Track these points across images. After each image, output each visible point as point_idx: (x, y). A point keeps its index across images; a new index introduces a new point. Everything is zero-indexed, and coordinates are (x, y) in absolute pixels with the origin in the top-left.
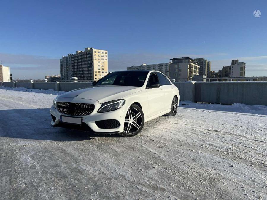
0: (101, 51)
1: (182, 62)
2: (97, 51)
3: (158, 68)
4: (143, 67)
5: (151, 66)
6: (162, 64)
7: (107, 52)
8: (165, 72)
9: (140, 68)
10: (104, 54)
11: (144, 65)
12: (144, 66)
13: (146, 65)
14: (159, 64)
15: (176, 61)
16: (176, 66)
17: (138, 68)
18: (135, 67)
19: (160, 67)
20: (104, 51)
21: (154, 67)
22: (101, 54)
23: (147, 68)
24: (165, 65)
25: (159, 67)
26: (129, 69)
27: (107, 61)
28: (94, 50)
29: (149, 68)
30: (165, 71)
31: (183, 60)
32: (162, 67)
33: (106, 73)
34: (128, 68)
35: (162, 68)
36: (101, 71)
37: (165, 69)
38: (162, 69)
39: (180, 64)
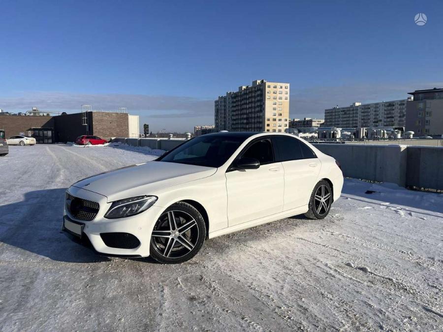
0: (279, 85)
1: (433, 98)
2: (272, 84)
3: (385, 110)
4: (355, 108)
5: (370, 106)
6: (394, 102)
7: (288, 85)
8: (400, 117)
9: (349, 111)
10: (284, 90)
11: (357, 104)
12: (358, 107)
13: (360, 104)
14: (386, 103)
15: (421, 95)
16: (421, 105)
17: (344, 111)
18: (338, 109)
19: (390, 108)
20: (284, 85)
21: (376, 107)
22: (278, 90)
23: (363, 111)
24: (399, 103)
25: (386, 108)
26: (328, 113)
27: (288, 100)
28: (267, 84)
29: (366, 110)
30: (399, 115)
31: (437, 94)
32: (394, 108)
33: (286, 120)
34: (326, 110)
35: (393, 110)
36: (277, 117)
37: (399, 111)
38: (393, 112)
39: (428, 101)
